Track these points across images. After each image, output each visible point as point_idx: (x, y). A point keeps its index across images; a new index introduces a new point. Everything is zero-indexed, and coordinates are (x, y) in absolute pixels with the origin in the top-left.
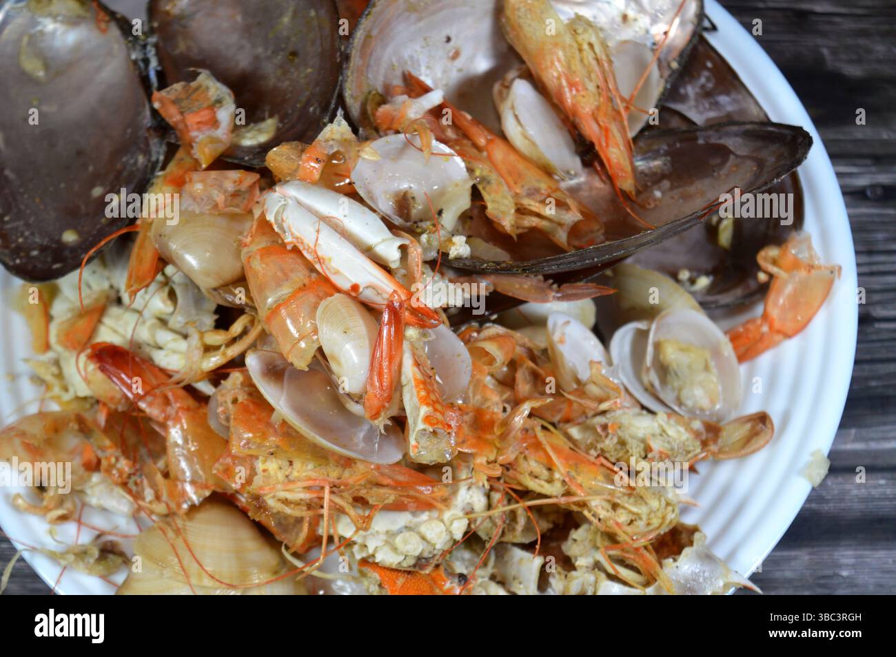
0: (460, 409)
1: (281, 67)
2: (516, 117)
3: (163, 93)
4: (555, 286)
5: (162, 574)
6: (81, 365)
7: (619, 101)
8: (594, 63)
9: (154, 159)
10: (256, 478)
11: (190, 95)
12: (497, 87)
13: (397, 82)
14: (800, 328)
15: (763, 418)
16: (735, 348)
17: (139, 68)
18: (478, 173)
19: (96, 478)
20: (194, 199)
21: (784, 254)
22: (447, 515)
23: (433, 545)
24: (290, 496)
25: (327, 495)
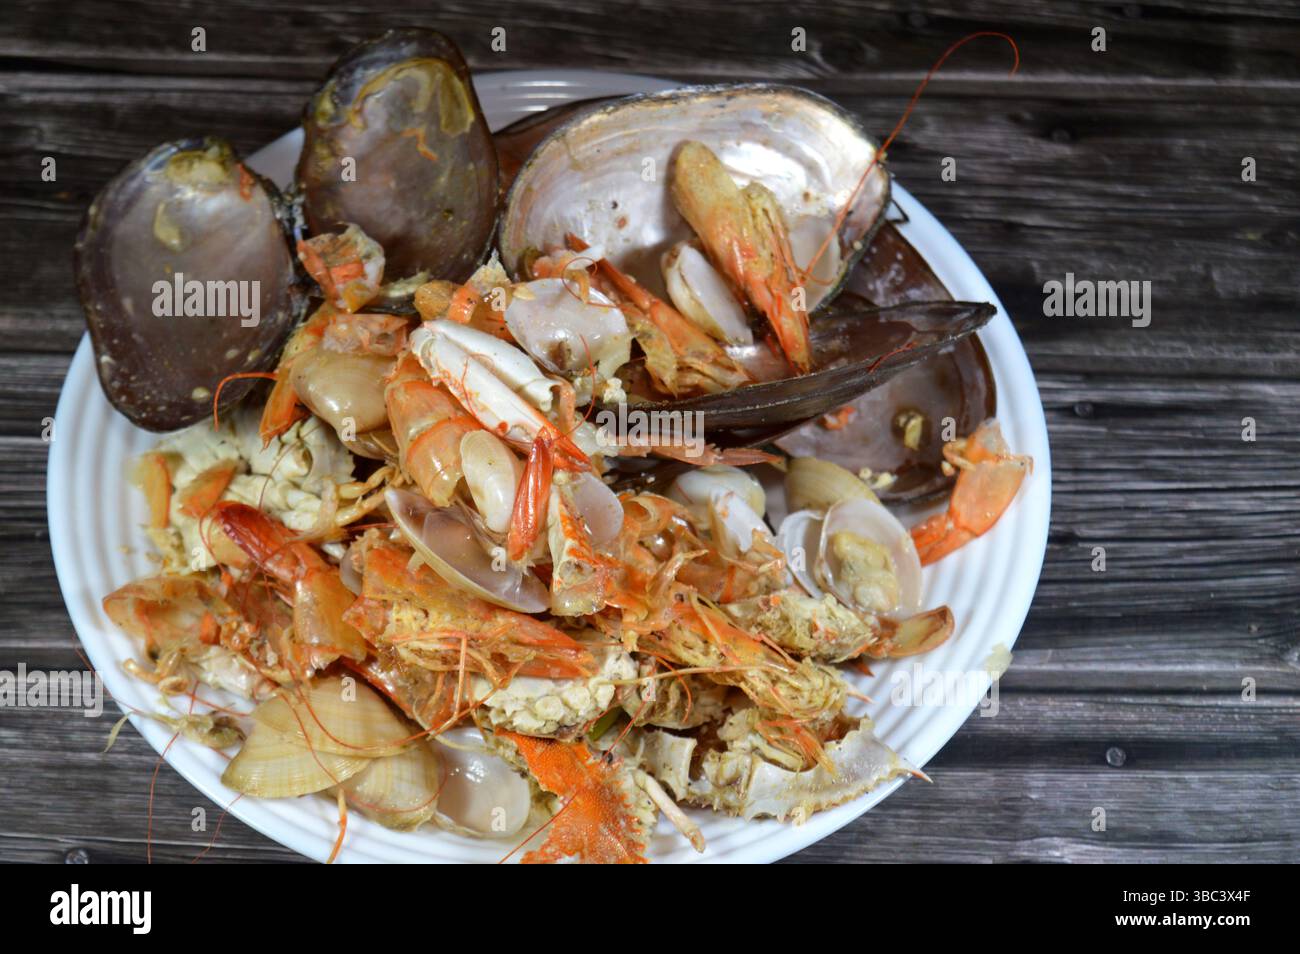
0: (609, 561)
1: (436, 226)
2: (682, 277)
3: (309, 243)
4: (718, 450)
5: (282, 739)
6: (205, 531)
7: (794, 271)
8: (768, 231)
9: (295, 313)
10: (388, 627)
11: (337, 249)
12: (665, 256)
13: (558, 242)
14: (989, 526)
15: (943, 614)
16: (918, 547)
17: (284, 228)
18: (638, 327)
19: (214, 650)
20: (338, 339)
21: (971, 444)
22: (593, 682)
23: (576, 711)
24: (423, 646)
25: (463, 648)
